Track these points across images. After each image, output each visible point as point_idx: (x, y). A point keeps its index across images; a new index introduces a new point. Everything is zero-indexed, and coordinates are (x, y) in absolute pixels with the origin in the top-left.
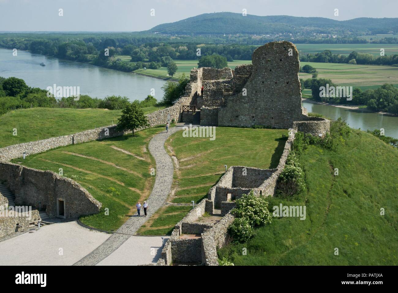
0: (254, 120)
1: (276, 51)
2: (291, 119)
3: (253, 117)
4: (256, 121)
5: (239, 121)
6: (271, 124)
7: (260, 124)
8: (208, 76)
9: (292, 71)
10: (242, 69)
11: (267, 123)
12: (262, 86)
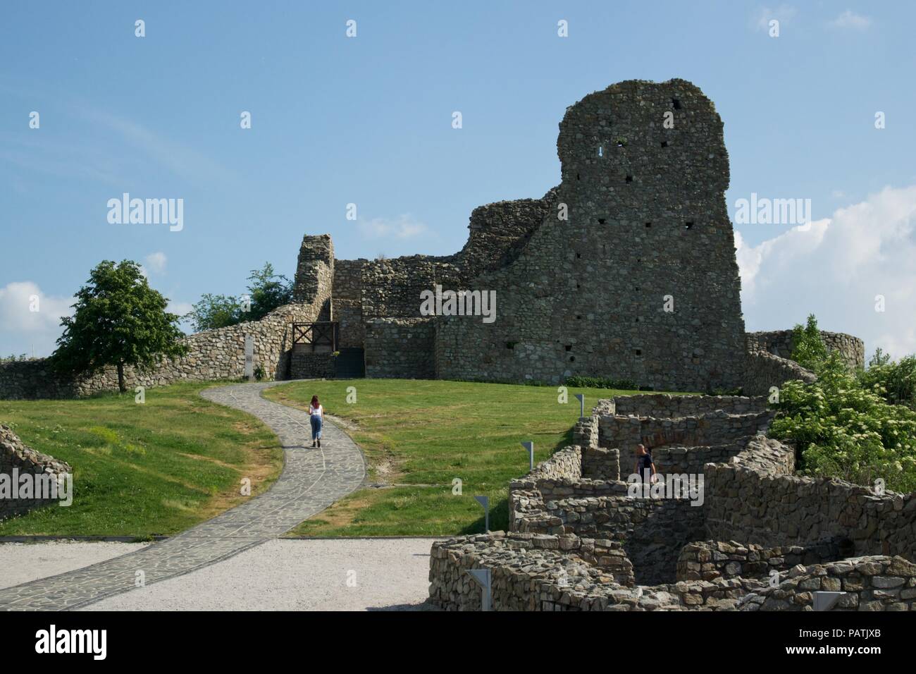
0: (572, 359)
1: (648, 110)
2: (705, 357)
3: (568, 348)
4: (578, 365)
5: (517, 363)
6: (633, 373)
7: (594, 372)
8: (347, 286)
9: (705, 183)
10: (498, 213)
11: (618, 369)
12: (600, 233)
